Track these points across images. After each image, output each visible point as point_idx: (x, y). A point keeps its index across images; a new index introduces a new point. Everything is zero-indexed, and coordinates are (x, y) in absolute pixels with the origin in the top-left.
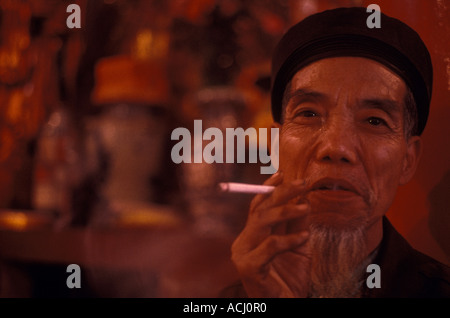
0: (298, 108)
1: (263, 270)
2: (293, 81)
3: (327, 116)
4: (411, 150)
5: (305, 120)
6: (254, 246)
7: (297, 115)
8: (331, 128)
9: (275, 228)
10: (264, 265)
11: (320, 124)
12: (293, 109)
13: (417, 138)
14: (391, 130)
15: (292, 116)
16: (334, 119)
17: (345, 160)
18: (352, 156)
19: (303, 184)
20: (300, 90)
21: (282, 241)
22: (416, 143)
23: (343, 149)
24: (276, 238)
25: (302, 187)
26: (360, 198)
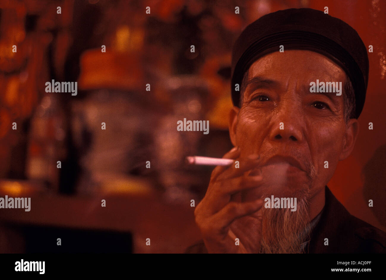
0: (254, 93)
1: (223, 232)
2: (250, 70)
3: (279, 100)
4: (350, 131)
5: (260, 104)
6: (216, 210)
7: (253, 99)
8: (282, 110)
9: (233, 196)
10: (224, 228)
11: (272, 108)
12: (250, 94)
13: (354, 121)
14: (333, 113)
15: (249, 100)
16: (284, 103)
17: (293, 138)
18: (299, 135)
19: (258, 159)
20: (256, 78)
21: (240, 208)
22: (354, 125)
23: (292, 129)
24: (236, 205)
25: (258, 161)
26: (303, 173)
